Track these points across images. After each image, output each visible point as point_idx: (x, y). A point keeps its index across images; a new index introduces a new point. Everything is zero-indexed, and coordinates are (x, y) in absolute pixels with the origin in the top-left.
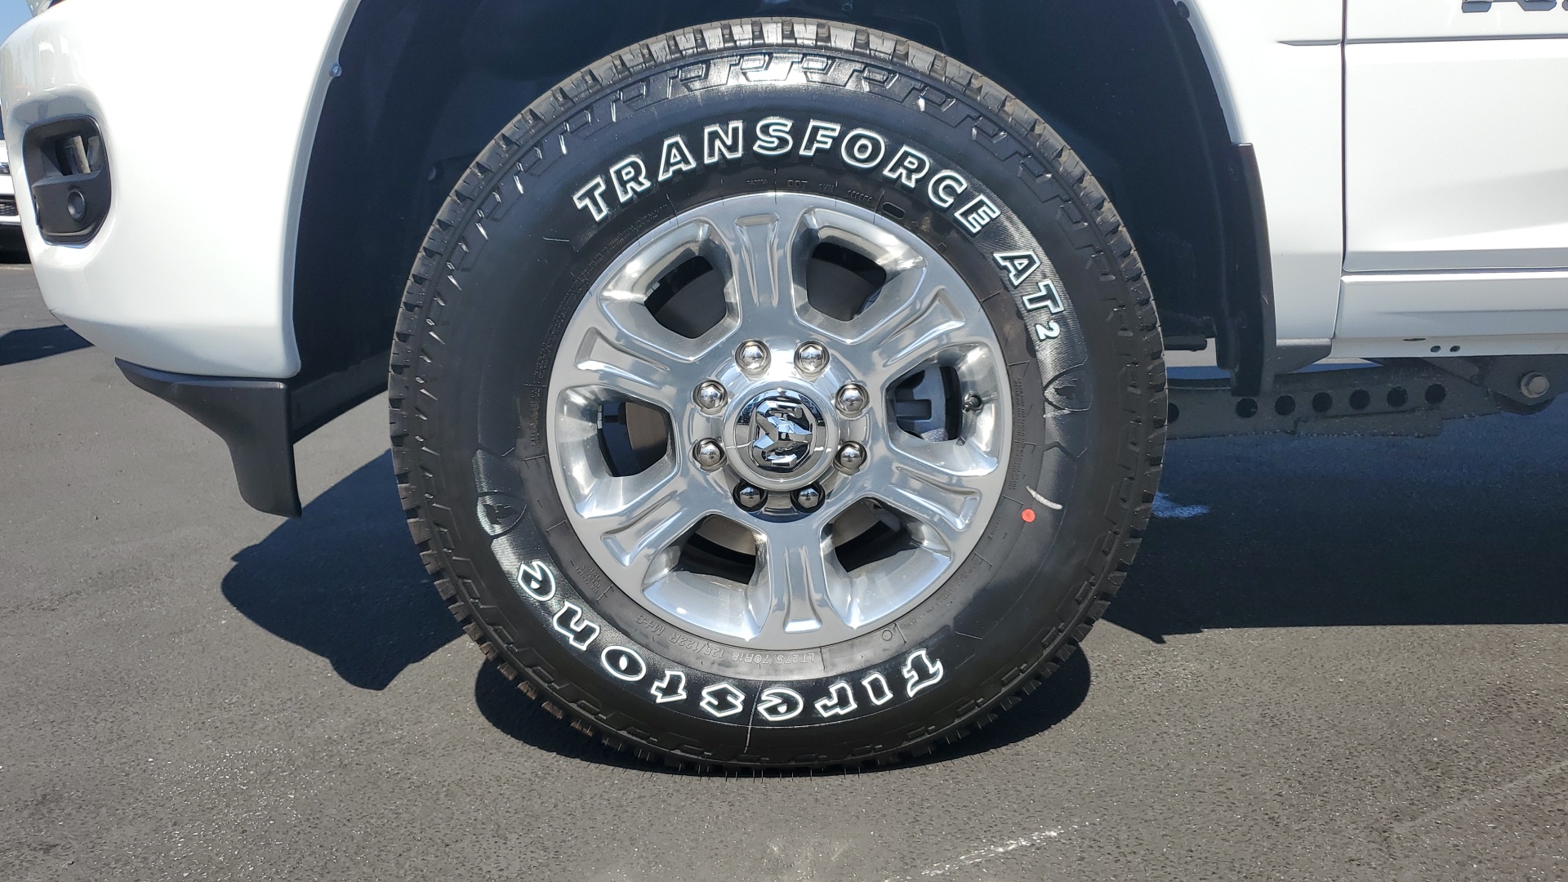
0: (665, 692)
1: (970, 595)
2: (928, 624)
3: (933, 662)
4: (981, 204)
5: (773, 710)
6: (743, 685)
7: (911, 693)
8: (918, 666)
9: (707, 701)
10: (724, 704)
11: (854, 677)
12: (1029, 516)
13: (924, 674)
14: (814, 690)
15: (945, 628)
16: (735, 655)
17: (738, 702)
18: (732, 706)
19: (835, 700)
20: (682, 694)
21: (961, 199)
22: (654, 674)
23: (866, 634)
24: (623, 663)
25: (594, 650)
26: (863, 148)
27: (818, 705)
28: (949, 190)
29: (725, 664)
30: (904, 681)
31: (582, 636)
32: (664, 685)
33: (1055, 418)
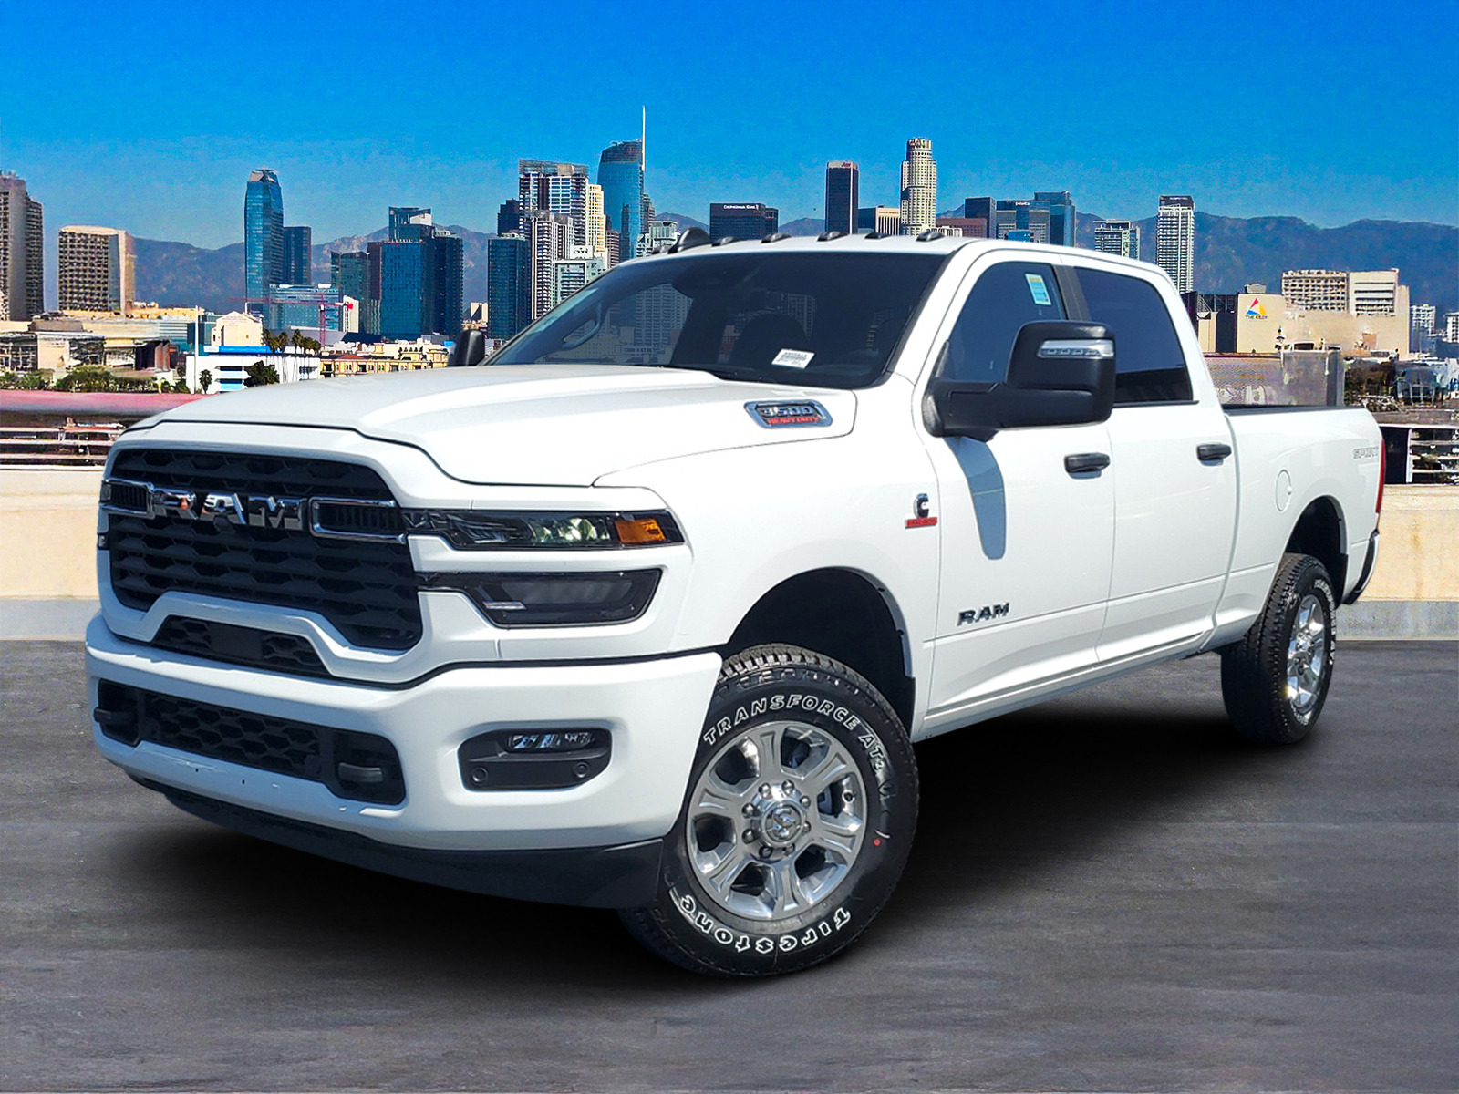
0: (741, 946)
1: (857, 880)
2: (841, 897)
3: (846, 913)
4: (853, 719)
5: (786, 946)
6: (771, 937)
7: (838, 928)
8: (840, 916)
9: (758, 947)
10: (766, 947)
11: (815, 925)
12: (877, 842)
13: (842, 918)
14: (800, 933)
15: (848, 897)
16: (765, 924)
17: (771, 945)
18: (769, 947)
19: (809, 937)
20: (748, 946)
21: (846, 718)
22: (737, 939)
23: (816, 906)
24: (724, 936)
25: (711, 933)
26: (810, 703)
27: (803, 941)
28: (842, 715)
29: (762, 930)
30: (835, 923)
31: (706, 927)
32: (740, 943)
33: (885, 800)
